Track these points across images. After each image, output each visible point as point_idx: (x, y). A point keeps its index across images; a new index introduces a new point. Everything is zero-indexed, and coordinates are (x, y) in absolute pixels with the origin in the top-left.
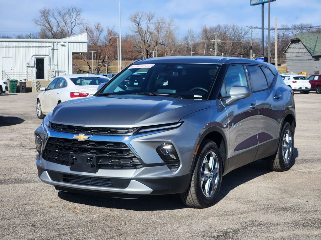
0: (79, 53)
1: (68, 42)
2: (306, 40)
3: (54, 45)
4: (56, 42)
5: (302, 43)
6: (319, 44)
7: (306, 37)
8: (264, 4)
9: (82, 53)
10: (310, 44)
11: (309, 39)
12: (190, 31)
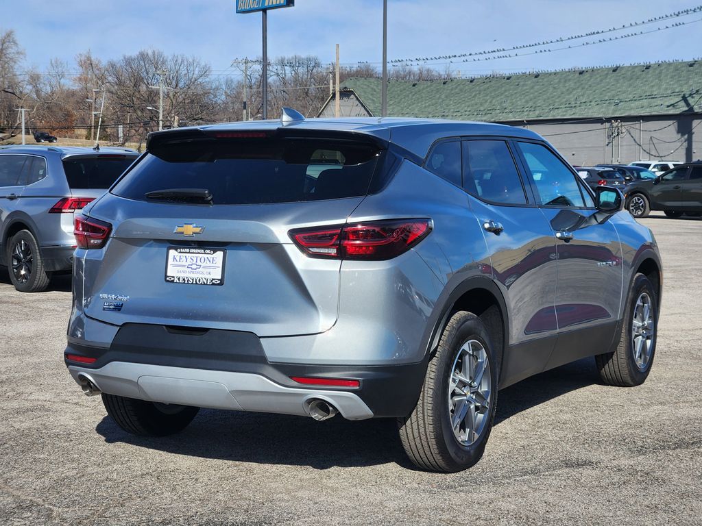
2: (365, 93)
5: (357, 99)
6: (391, 102)
7: (365, 87)
8: (268, 11)
10: (373, 100)
11: (370, 89)
12: (56, 62)
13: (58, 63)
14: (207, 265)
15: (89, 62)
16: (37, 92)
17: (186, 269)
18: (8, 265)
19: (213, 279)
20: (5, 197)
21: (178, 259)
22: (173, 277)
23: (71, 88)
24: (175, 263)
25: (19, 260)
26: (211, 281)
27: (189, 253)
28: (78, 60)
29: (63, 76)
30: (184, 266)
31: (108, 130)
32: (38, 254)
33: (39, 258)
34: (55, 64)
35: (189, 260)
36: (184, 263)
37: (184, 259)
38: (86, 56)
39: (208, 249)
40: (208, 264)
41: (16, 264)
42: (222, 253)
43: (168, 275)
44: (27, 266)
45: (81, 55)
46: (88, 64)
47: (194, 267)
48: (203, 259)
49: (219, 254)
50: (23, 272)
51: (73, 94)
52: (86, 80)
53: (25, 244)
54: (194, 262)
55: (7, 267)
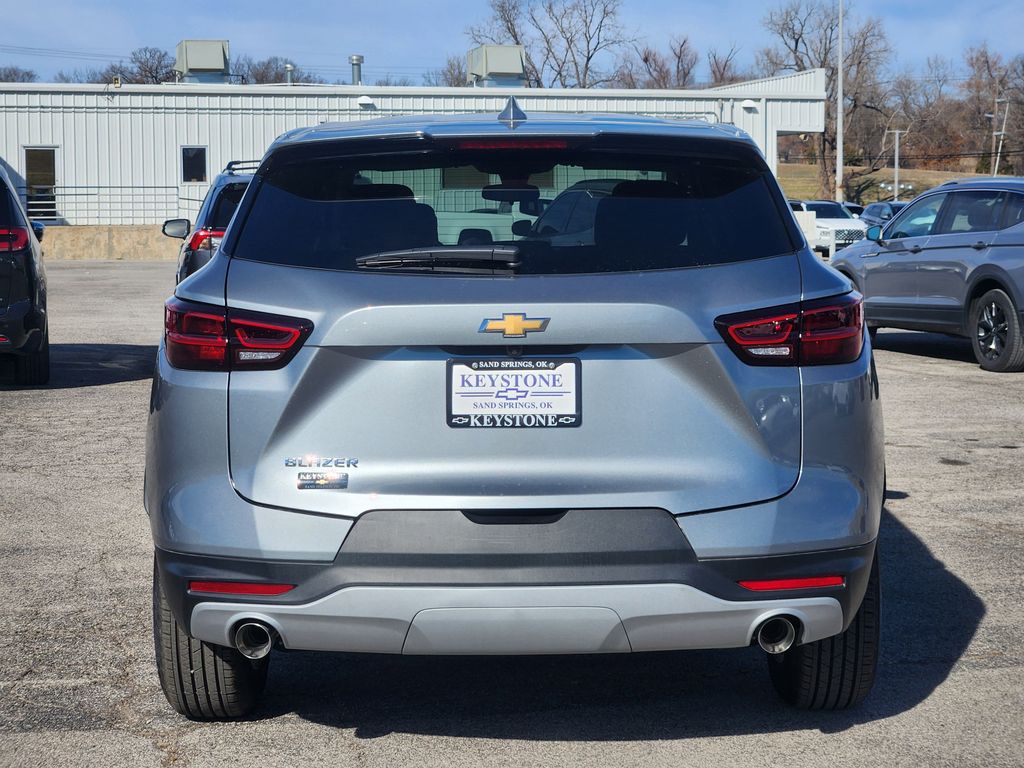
0: (799, 133)
1: (768, 100)
3: (722, 109)
4: (728, 100)
9: (807, 134)
12: (936, 61)
13: (939, 62)
14: (541, 390)
15: (983, 59)
16: (906, 106)
17: (493, 399)
18: (971, 336)
19: (559, 416)
20: (969, 246)
21: (473, 381)
22: (468, 417)
23: (957, 98)
24: (467, 389)
25: (987, 329)
26: (557, 420)
27: (500, 368)
28: (968, 56)
29: (945, 81)
30: (489, 394)
31: (1008, 159)
32: (1016, 322)
33: (1017, 326)
34: (934, 64)
35: (498, 382)
36: (488, 388)
37: (487, 381)
38: (979, 51)
39: (542, 360)
40: (545, 388)
41: (982, 334)
42: (572, 366)
43: (454, 413)
44: (999, 337)
45: (972, 50)
46: (983, 62)
47: (512, 394)
48: (530, 381)
49: (567, 369)
50: (993, 346)
51: (959, 107)
52: (979, 88)
53: (998, 309)
54: (512, 385)
55: (969, 338)
